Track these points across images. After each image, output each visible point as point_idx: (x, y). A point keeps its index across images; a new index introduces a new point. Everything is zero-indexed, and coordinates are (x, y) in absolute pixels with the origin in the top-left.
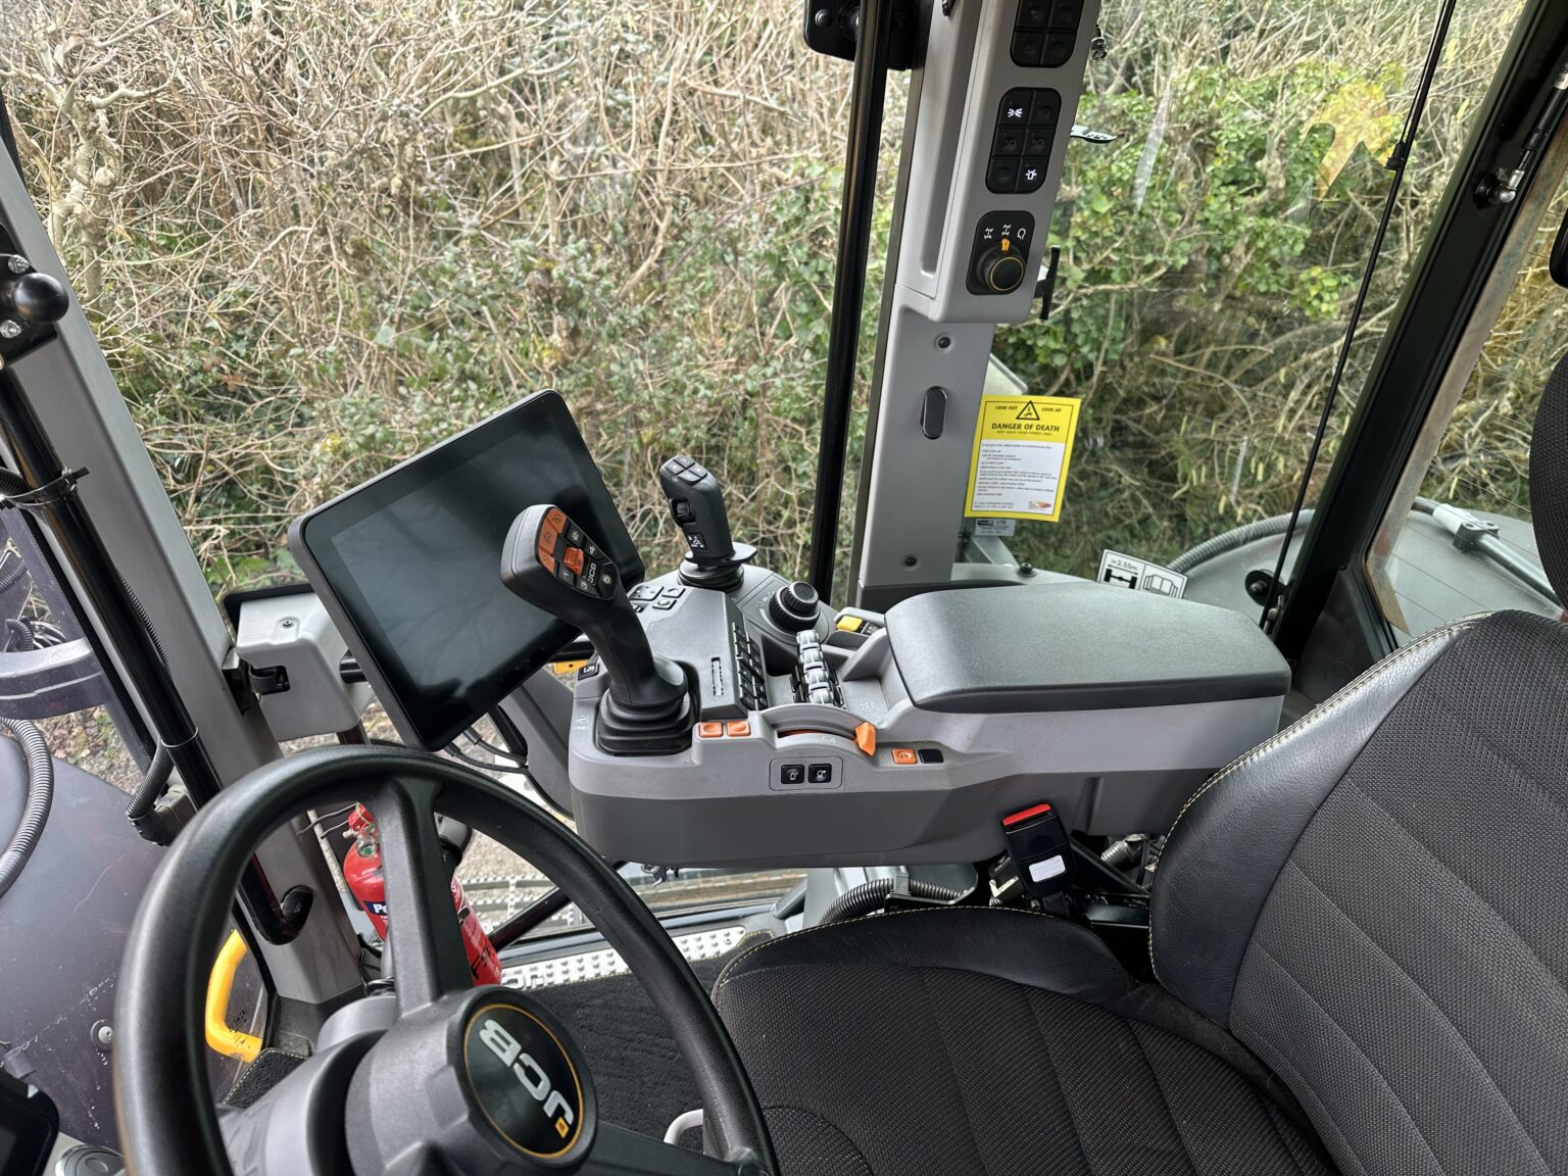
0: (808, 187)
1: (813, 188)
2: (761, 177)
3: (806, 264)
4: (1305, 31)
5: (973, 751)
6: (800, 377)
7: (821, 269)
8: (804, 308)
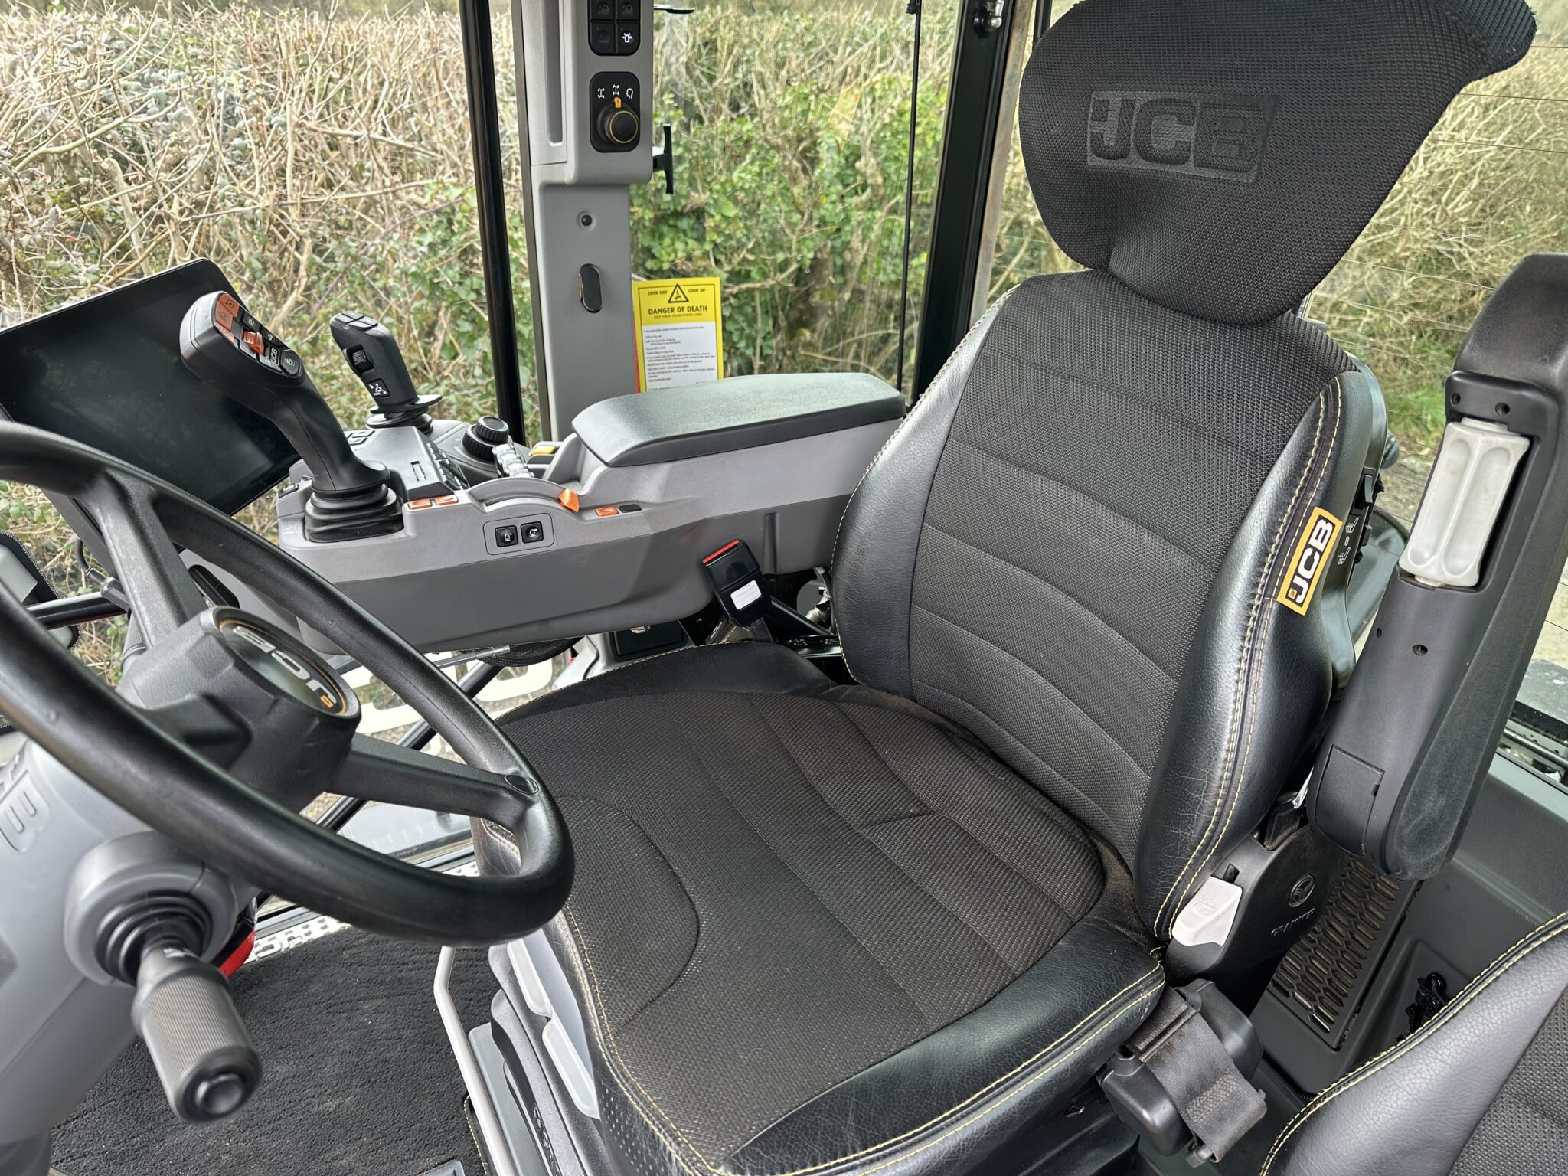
0: (449, 210)
1: (453, 210)
2: (399, 203)
3: (460, 283)
4: (878, 59)
5: (666, 500)
6: (473, 394)
7: (475, 287)
8: (467, 327)
